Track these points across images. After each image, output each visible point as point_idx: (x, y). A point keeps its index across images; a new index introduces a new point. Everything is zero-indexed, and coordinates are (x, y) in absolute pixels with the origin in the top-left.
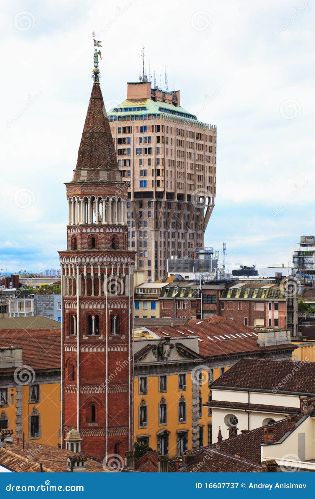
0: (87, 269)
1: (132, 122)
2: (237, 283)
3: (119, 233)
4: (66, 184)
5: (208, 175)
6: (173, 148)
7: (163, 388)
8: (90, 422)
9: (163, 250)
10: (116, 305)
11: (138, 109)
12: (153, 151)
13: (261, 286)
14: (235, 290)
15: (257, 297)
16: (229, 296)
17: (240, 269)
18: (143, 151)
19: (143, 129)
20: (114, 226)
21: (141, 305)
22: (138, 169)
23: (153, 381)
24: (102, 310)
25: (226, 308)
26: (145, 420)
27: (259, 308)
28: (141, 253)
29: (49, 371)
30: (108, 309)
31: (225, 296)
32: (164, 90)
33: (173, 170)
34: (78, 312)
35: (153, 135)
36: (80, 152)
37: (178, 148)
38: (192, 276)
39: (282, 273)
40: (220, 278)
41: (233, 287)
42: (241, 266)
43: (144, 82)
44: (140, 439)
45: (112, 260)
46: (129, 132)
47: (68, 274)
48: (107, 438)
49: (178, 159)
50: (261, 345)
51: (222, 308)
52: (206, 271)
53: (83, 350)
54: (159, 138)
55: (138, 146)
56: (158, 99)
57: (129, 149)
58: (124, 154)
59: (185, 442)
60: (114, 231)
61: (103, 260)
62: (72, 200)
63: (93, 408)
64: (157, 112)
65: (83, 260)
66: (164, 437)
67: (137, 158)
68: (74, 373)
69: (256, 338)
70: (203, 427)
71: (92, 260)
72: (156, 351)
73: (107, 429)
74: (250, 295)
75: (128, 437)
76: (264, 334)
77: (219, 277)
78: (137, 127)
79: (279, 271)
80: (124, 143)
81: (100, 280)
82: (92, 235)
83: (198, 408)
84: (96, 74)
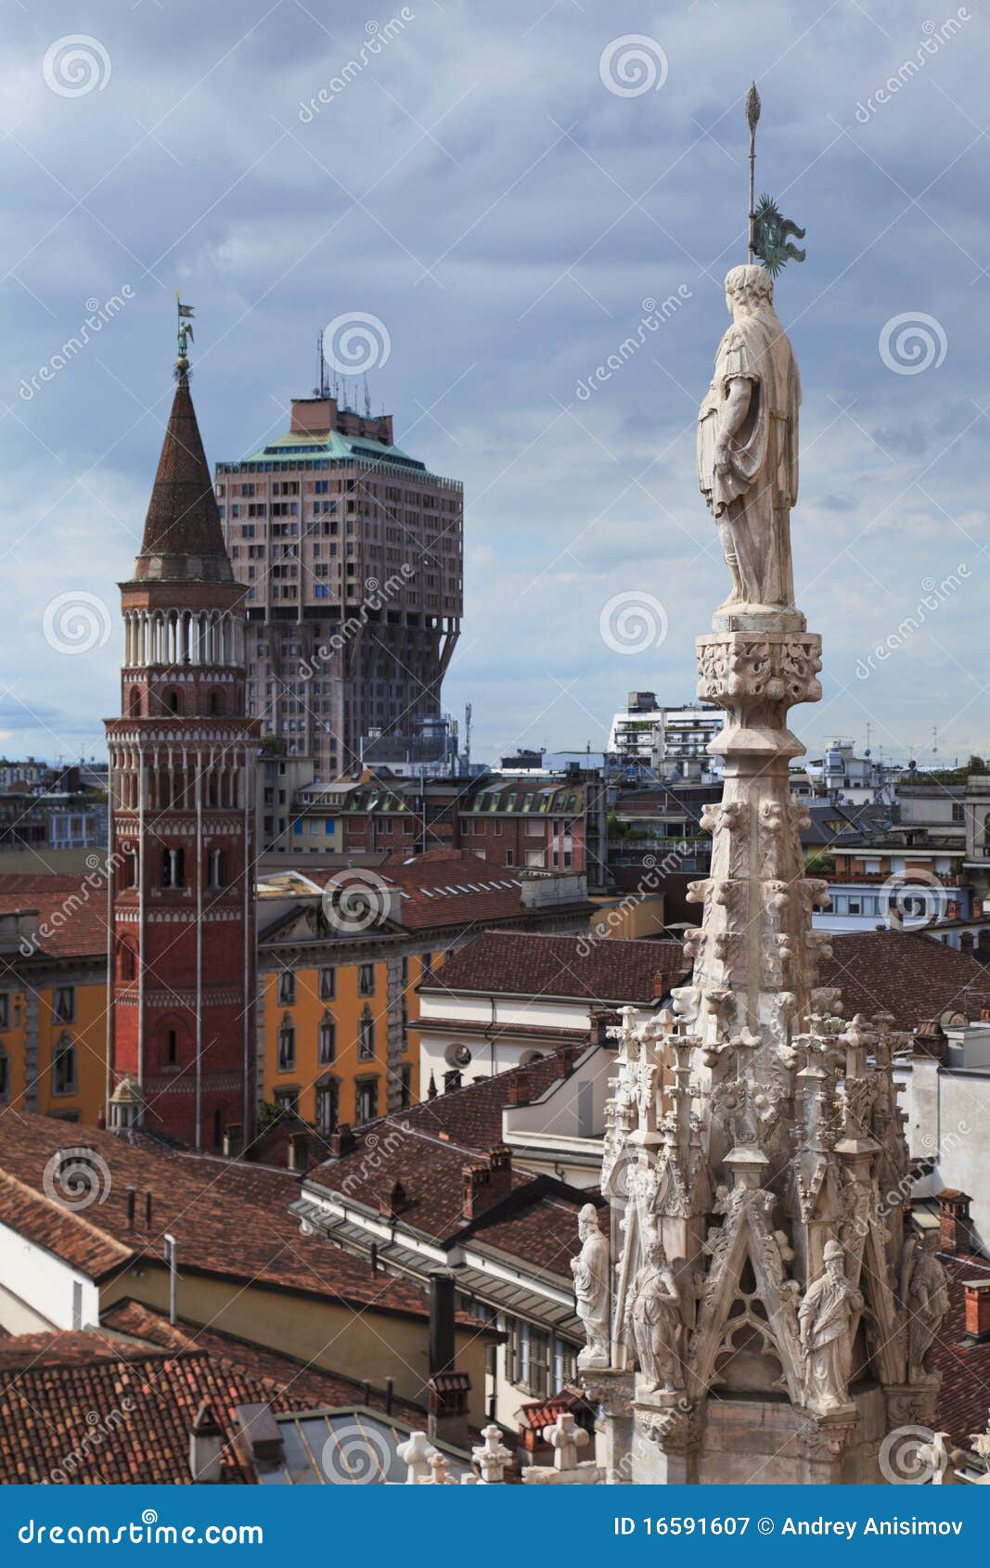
0: (160, 755)
1: (300, 473)
2: (493, 784)
3: (227, 684)
4: (121, 585)
5: (447, 574)
6: (379, 523)
7: (328, 993)
8: (166, 1065)
9: (359, 718)
10: (218, 829)
11: (312, 449)
12: (341, 528)
13: (540, 788)
14: (489, 796)
15: (530, 810)
16: (477, 808)
17: (516, 755)
18: (321, 529)
19: (321, 487)
20: (216, 669)
21: (306, 826)
22: (311, 562)
23: (308, 978)
24: (190, 837)
25: (471, 831)
26: (291, 1056)
27: (536, 832)
28: (318, 724)
29: (95, 959)
30: (203, 837)
31: (470, 807)
32: (362, 413)
33: (379, 566)
34: (141, 840)
35: (341, 499)
36: (149, 522)
37: (388, 524)
38: (406, 769)
39: (578, 764)
40: (460, 773)
41: (487, 790)
42: (519, 751)
43: (324, 399)
44: (279, 1095)
45: (211, 738)
46: (294, 493)
47: (122, 765)
48: (198, 1096)
49: (389, 544)
50: (529, 905)
51: (465, 832)
52: (436, 759)
53: (151, 919)
54: (351, 504)
55: (311, 519)
56: (351, 431)
57: (293, 525)
58: (284, 534)
59: (373, 1099)
60: (217, 679)
61: (192, 737)
62: (131, 617)
63: (172, 1035)
64: (348, 455)
65: (153, 737)
66: (330, 1087)
67: (310, 542)
68: (133, 963)
69: (519, 890)
70: (409, 1069)
71: (170, 737)
72: (314, 919)
73: (199, 1079)
74: (518, 807)
75: (243, 1093)
76: (534, 883)
77: (457, 770)
78: (310, 483)
79: (574, 759)
80: (285, 513)
81: (186, 777)
82: (172, 685)
83: (400, 1032)
84: (183, 370)
